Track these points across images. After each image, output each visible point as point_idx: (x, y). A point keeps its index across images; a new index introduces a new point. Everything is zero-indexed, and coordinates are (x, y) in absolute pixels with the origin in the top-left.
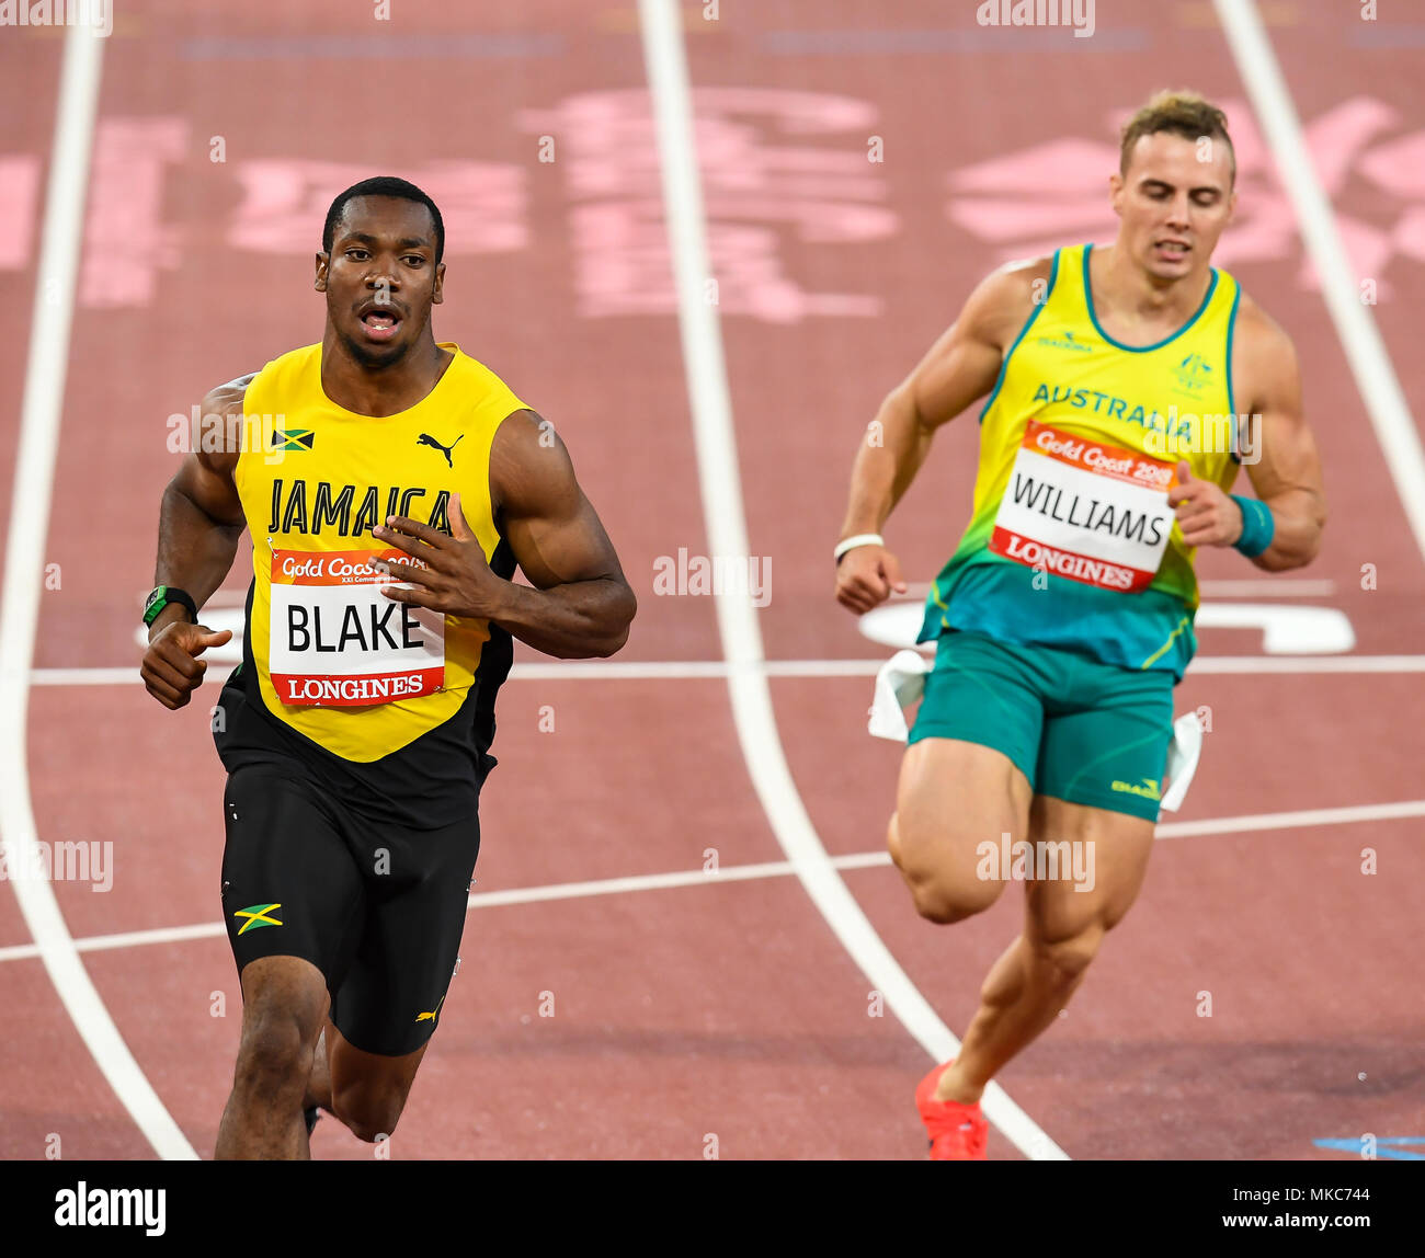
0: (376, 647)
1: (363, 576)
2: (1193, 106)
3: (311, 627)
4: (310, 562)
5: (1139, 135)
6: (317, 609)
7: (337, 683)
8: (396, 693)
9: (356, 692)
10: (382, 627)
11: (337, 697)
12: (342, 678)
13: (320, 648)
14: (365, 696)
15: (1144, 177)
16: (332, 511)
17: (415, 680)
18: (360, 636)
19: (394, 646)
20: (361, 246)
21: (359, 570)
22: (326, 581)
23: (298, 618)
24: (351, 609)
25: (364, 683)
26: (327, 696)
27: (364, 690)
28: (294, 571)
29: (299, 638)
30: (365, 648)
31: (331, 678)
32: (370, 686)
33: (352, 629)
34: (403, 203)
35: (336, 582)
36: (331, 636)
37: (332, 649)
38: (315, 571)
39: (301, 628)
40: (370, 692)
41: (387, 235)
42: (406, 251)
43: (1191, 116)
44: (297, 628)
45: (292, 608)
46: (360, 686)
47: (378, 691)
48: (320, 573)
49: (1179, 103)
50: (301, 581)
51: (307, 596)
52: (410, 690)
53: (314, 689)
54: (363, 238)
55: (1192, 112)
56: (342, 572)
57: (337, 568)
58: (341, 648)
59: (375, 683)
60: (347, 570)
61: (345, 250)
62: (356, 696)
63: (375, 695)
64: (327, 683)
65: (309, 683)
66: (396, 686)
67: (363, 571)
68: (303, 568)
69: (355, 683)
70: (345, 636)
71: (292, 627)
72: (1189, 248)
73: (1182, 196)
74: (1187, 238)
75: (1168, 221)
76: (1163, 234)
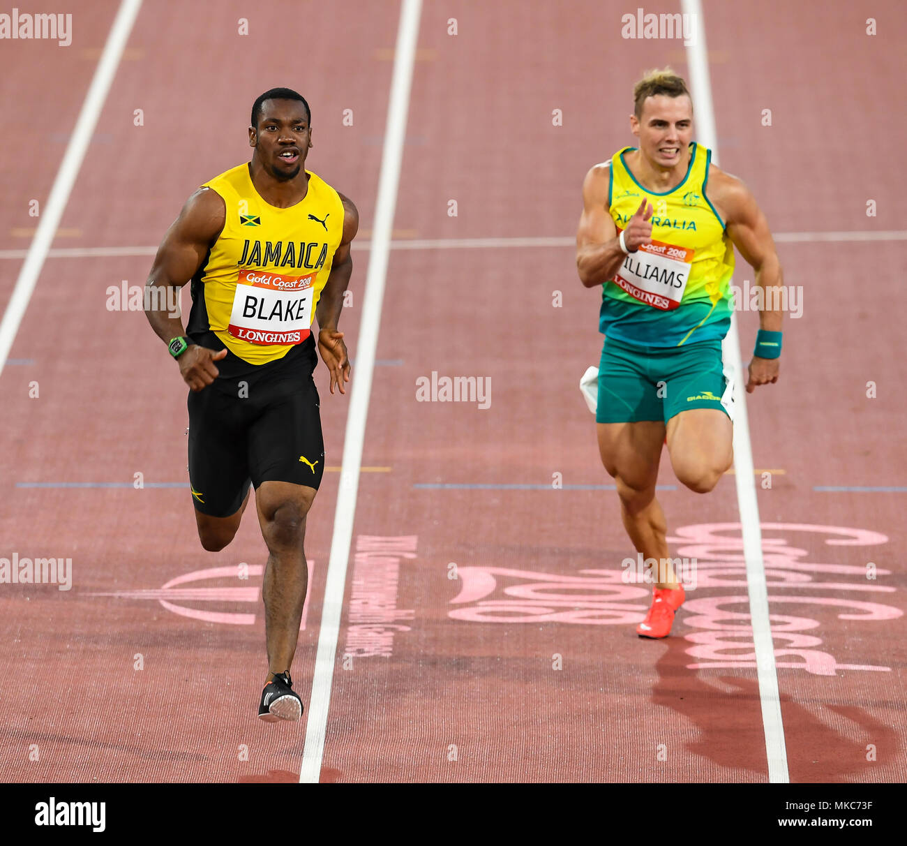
0: (285, 320)
1: (288, 288)
3: (257, 308)
5: (646, 95)
6: (263, 300)
7: (264, 334)
8: (289, 341)
9: (272, 339)
10: (290, 311)
11: (262, 340)
12: (267, 332)
13: (260, 317)
14: (275, 341)
16: (272, 255)
17: (297, 335)
18: (280, 314)
19: (292, 319)
20: (273, 124)
21: (287, 285)
22: (271, 287)
23: (251, 302)
24: (279, 302)
25: (276, 335)
26: (257, 339)
27: (276, 338)
28: (254, 280)
29: (250, 311)
30: (281, 320)
31: (261, 332)
32: (279, 337)
33: (277, 311)
34: (291, 102)
35: (276, 288)
36: (266, 313)
37: (266, 318)
38: (266, 281)
39: (252, 307)
40: (278, 339)
41: (285, 118)
42: (295, 125)
44: (250, 307)
45: (248, 297)
46: (274, 337)
47: (281, 340)
48: (268, 283)
49: (664, 78)
50: (255, 285)
51: (259, 293)
52: (295, 340)
53: (251, 335)
54: (275, 121)
55: (672, 83)
56: (279, 284)
57: (277, 282)
58: (270, 319)
59: (281, 336)
60: (282, 284)
61: (266, 126)
62: (271, 341)
63: (279, 341)
64: (259, 334)
65: (249, 332)
66: (289, 337)
67: (289, 286)
68: (260, 279)
69: (272, 335)
70: (273, 313)
71: (247, 306)
72: (678, 150)
73: (673, 126)
74: (676, 145)
75: (667, 139)
76: (664, 145)
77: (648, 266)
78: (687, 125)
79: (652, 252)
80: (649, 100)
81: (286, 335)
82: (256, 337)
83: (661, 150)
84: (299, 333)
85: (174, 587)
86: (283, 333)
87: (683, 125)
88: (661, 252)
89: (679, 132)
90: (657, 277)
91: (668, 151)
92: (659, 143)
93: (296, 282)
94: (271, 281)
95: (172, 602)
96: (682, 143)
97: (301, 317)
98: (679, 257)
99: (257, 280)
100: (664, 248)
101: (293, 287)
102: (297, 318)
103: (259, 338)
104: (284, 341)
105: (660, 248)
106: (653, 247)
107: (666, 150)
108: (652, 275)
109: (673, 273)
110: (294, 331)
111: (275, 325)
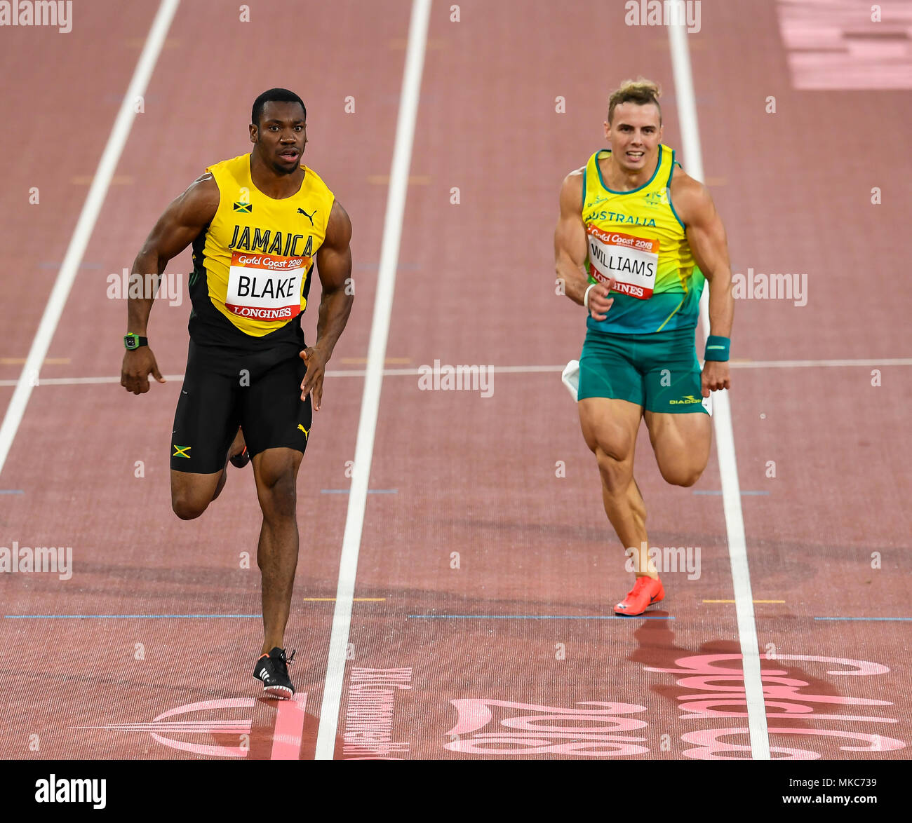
0: (277, 297)
1: (278, 267)
2: (641, 89)
3: (250, 287)
4: (255, 258)
5: (616, 104)
6: (255, 279)
7: (257, 310)
8: (280, 316)
9: (265, 315)
10: (281, 289)
11: (256, 316)
12: (260, 309)
13: (253, 295)
14: (268, 317)
15: (620, 123)
16: (261, 242)
17: (288, 310)
18: (271, 292)
19: (284, 296)
20: (274, 125)
21: (276, 264)
22: (261, 267)
23: (244, 282)
24: (270, 281)
25: (269, 311)
26: (251, 315)
27: (269, 314)
28: (246, 261)
29: (244, 291)
30: (272, 297)
31: (255, 308)
32: (271, 313)
33: (269, 289)
34: (291, 103)
35: (266, 268)
36: (259, 291)
37: (258, 296)
38: (257, 262)
39: (246, 286)
40: (271, 316)
41: (286, 119)
42: (295, 125)
43: (640, 94)
44: (244, 286)
45: (241, 278)
46: (267, 313)
47: (274, 315)
48: (259, 263)
49: (634, 88)
50: (247, 266)
51: (251, 273)
52: (286, 315)
53: (246, 312)
54: (276, 121)
55: (641, 92)
56: (269, 264)
58: (262, 296)
59: (274, 312)
60: (271, 263)
61: (268, 126)
62: (264, 316)
63: (273, 317)
64: (253, 310)
65: (244, 309)
66: (281, 313)
67: (278, 265)
68: (251, 260)
69: (265, 311)
70: (265, 291)
71: (241, 286)
72: (643, 153)
73: (638, 131)
74: (642, 149)
75: (632, 142)
76: (630, 148)
77: (620, 258)
78: (652, 131)
79: (622, 245)
80: (619, 107)
81: (278, 311)
82: (250, 312)
83: (627, 153)
84: (289, 309)
85: (165, 720)
86: (276, 309)
87: (647, 131)
88: (630, 244)
89: (644, 137)
90: (629, 268)
91: (633, 154)
92: (626, 146)
93: (285, 263)
94: (261, 261)
95: (163, 735)
96: (647, 148)
97: (292, 294)
98: (646, 248)
99: (249, 261)
100: (632, 241)
101: (282, 267)
102: (288, 295)
103: (253, 314)
104: (277, 316)
105: (629, 240)
106: (622, 240)
107: (631, 153)
108: (624, 267)
109: (643, 263)
110: (285, 307)
111: (267, 302)
